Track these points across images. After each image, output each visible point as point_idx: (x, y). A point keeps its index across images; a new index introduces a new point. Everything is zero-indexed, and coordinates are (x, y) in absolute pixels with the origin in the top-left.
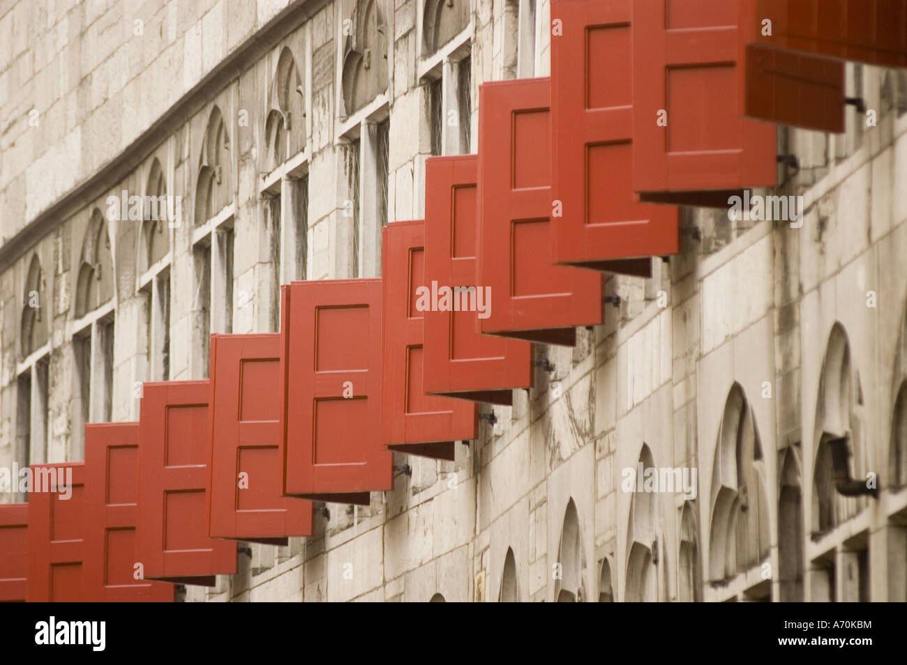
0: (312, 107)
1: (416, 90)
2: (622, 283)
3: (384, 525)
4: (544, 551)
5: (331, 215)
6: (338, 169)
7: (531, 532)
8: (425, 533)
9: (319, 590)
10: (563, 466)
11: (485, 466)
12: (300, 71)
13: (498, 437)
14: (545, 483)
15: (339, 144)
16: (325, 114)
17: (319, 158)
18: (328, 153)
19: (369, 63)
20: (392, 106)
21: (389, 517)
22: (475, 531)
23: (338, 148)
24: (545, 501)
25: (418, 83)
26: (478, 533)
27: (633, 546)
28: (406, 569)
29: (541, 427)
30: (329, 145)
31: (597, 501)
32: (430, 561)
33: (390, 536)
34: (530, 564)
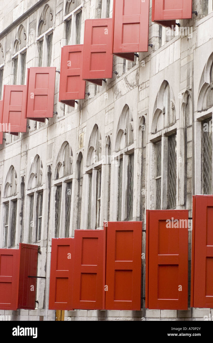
0: (29, 36)
1: (62, 24)
2: (153, 41)
3: (48, 127)
4: (112, 121)
5: (33, 59)
6: (36, 48)
7: (106, 118)
8: (62, 127)
9: (26, 145)
10: (122, 97)
11: (85, 107)
12: (25, 29)
13: (90, 99)
14: (113, 104)
15: (37, 42)
16: (32, 36)
17: (30, 47)
18: (33, 46)
19: (46, 23)
20: (54, 30)
21: (50, 125)
22: (79, 124)
23: (36, 43)
24: (113, 108)
25: (63, 22)
26: (80, 124)
27: (157, 110)
28: (55, 137)
29: (112, 90)
30: (33, 43)
31: (139, 101)
32: (63, 134)
33: (50, 130)
34: (105, 126)
